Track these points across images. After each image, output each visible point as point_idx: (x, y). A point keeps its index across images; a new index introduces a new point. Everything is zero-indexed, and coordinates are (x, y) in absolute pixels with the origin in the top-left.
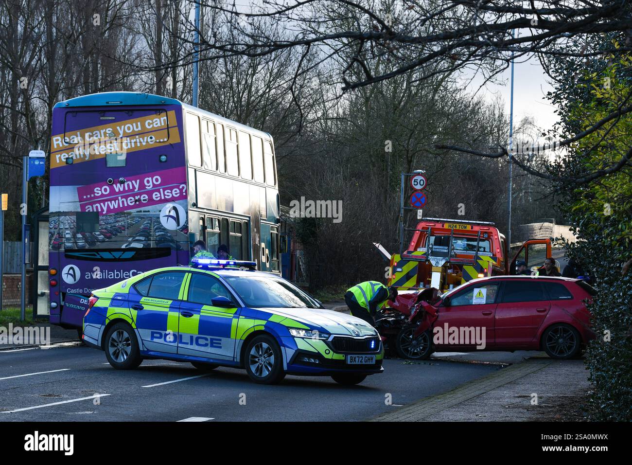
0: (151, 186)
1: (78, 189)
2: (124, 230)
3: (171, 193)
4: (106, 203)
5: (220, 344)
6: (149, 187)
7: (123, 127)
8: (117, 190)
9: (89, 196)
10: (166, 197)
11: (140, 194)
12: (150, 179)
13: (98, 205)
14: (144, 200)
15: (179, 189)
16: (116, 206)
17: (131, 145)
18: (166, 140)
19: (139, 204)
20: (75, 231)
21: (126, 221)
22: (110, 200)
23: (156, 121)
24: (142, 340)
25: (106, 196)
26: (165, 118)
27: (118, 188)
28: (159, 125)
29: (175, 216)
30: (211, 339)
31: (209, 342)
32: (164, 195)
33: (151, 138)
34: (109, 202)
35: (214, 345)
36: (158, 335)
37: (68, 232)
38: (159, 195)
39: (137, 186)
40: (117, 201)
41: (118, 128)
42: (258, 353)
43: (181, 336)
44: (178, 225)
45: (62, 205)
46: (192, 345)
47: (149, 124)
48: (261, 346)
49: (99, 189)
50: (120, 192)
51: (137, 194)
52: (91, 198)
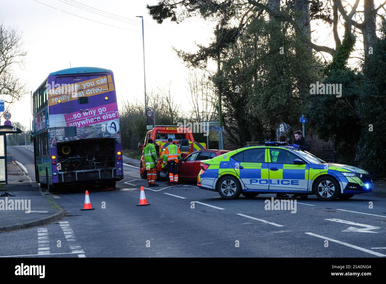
0: (102, 112)
1: (65, 115)
2: (90, 135)
3: (112, 115)
4: (80, 122)
5: (298, 183)
6: (101, 113)
7: (85, 84)
8: (85, 115)
9: (70, 119)
10: (109, 117)
11: (96, 117)
12: (101, 109)
13: (75, 123)
14: (98, 120)
15: (115, 113)
16: (85, 123)
17: (90, 92)
18: (107, 89)
19: (96, 121)
20: (64, 136)
21: (90, 130)
22: (82, 120)
23: (102, 80)
24: (244, 184)
25: (79, 118)
26: (106, 79)
27: (85, 114)
28: (103, 82)
29: (114, 127)
30: (291, 181)
31: (290, 182)
32: (108, 117)
33: (100, 89)
34: (81, 121)
35: (294, 183)
36: (255, 181)
37: (61, 137)
38: (106, 117)
39: (95, 113)
40: (85, 121)
41: (83, 84)
42: (324, 186)
43: (271, 181)
44: (116, 131)
45: (56, 124)
46: (279, 184)
47: (98, 82)
48: (326, 182)
49: (76, 115)
50: (86, 116)
51: (95, 117)
52: (72, 120)
